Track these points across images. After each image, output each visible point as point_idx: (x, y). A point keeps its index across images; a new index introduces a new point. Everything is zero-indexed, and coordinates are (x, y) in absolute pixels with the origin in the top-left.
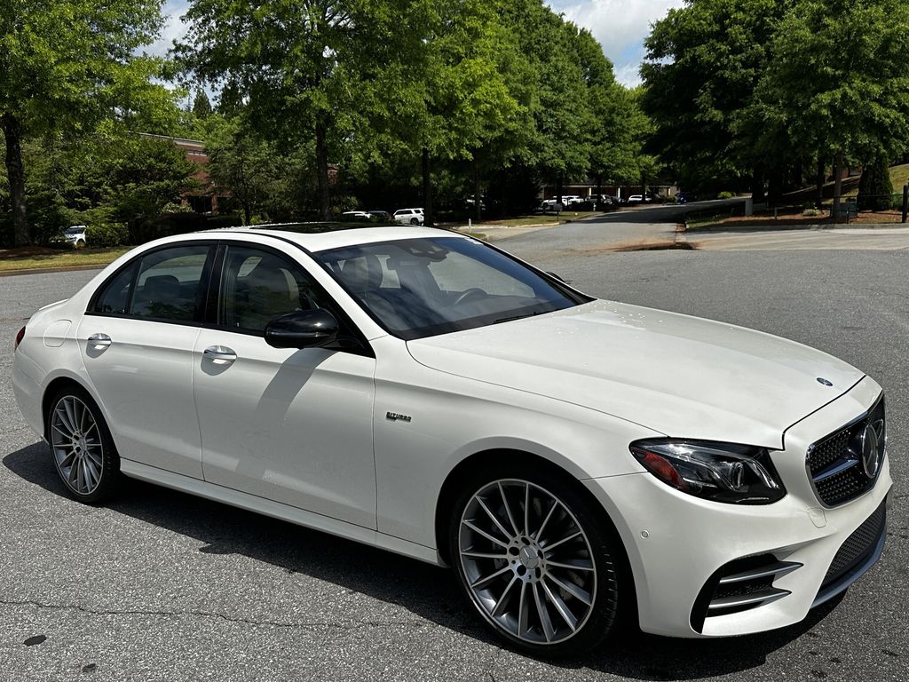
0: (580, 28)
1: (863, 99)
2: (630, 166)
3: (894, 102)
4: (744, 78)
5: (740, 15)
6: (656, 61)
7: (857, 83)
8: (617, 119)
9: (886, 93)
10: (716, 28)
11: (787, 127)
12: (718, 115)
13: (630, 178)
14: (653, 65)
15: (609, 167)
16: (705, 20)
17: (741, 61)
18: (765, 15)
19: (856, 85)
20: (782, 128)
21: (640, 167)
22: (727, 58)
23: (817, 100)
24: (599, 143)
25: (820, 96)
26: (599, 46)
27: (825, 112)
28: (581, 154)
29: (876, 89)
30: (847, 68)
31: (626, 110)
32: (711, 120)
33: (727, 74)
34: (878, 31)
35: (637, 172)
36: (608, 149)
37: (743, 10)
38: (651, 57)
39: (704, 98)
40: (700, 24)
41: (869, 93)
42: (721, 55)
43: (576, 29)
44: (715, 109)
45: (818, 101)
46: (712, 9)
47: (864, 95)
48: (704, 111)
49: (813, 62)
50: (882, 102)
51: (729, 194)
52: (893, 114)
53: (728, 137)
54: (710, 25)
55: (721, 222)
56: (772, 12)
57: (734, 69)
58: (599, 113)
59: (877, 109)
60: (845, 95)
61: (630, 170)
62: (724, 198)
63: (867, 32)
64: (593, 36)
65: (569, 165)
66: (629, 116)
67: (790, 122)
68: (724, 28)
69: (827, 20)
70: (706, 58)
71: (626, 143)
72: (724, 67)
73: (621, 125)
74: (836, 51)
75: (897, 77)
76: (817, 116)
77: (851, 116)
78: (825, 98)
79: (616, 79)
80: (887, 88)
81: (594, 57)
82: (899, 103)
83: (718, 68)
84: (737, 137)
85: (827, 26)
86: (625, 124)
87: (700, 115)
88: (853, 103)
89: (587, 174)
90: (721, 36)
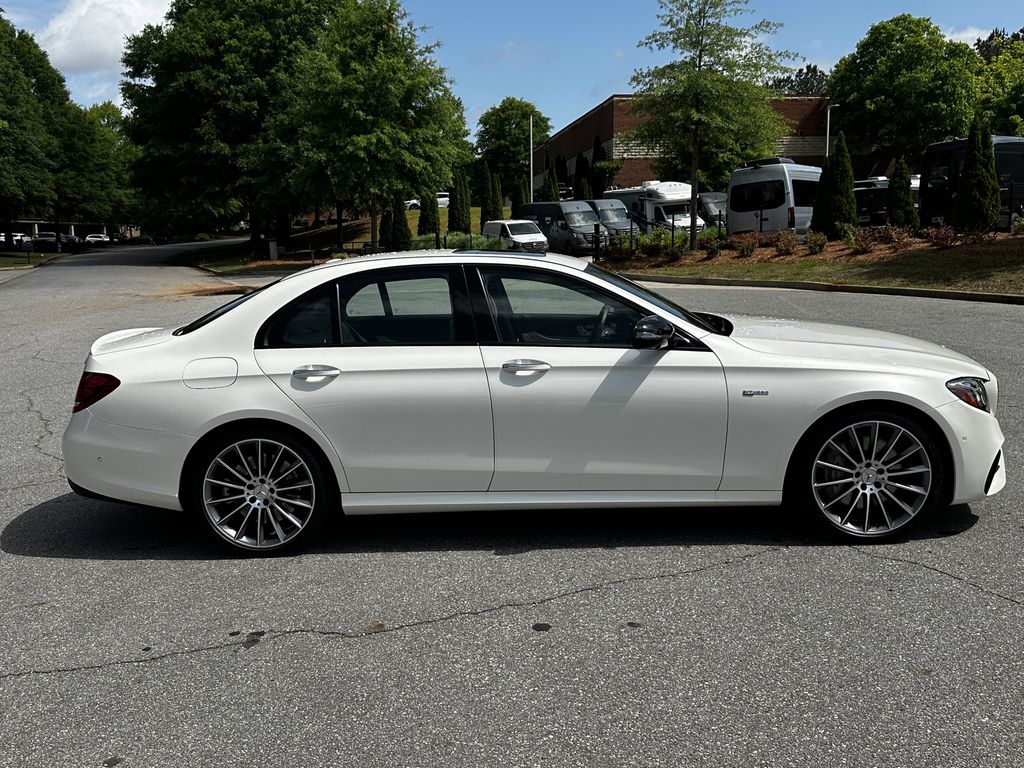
0: (18, 29)
1: (394, 146)
2: (99, 200)
3: (421, 151)
4: (248, 112)
5: (234, 42)
6: (137, 81)
7: (388, 129)
8: (80, 144)
9: (413, 142)
10: (210, 52)
11: (326, 168)
12: (226, 149)
13: (100, 213)
14: (135, 85)
15: (75, 199)
16: (197, 42)
17: (242, 92)
18: (262, 46)
19: (386, 132)
20: (320, 167)
21: (111, 201)
22: (228, 87)
23: (353, 141)
24: (59, 170)
25: (356, 138)
26: (44, 55)
27: (362, 154)
28: (43, 182)
29: (405, 137)
30: (375, 114)
31: (89, 134)
32: (217, 154)
33: (229, 105)
34: (401, 82)
35: (108, 208)
36: (71, 178)
37: (236, 37)
38: (133, 75)
39: (206, 128)
40: (193, 46)
41: (399, 140)
42: (220, 83)
43: (13, 31)
44: (222, 142)
45: (353, 143)
46: (202, 30)
47: (396, 142)
48: (210, 142)
49: (346, 105)
50: (411, 149)
51: (207, 237)
52: (422, 163)
53: (237, 172)
54: (203, 49)
55: (253, 265)
56: (268, 44)
57: (237, 100)
58: (56, 133)
59: (407, 157)
60: (379, 140)
61: (101, 204)
62: (201, 240)
63: (392, 81)
64: (36, 41)
65: (28, 195)
66: (93, 141)
67: (328, 161)
68: (219, 55)
69: (354, 65)
70: (203, 84)
71: (92, 172)
72: (226, 97)
73: (85, 151)
74: (365, 96)
75: (420, 127)
76: (353, 157)
77: (385, 160)
78: (361, 140)
79: (71, 97)
80: (413, 138)
81: (41, 67)
82: (425, 152)
83: (219, 98)
84: (249, 173)
85: (356, 71)
86: (90, 150)
87: (205, 147)
88: (386, 149)
89: (52, 207)
90: (217, 62)
